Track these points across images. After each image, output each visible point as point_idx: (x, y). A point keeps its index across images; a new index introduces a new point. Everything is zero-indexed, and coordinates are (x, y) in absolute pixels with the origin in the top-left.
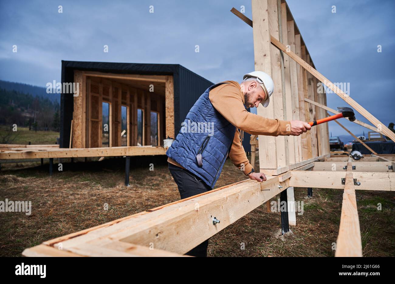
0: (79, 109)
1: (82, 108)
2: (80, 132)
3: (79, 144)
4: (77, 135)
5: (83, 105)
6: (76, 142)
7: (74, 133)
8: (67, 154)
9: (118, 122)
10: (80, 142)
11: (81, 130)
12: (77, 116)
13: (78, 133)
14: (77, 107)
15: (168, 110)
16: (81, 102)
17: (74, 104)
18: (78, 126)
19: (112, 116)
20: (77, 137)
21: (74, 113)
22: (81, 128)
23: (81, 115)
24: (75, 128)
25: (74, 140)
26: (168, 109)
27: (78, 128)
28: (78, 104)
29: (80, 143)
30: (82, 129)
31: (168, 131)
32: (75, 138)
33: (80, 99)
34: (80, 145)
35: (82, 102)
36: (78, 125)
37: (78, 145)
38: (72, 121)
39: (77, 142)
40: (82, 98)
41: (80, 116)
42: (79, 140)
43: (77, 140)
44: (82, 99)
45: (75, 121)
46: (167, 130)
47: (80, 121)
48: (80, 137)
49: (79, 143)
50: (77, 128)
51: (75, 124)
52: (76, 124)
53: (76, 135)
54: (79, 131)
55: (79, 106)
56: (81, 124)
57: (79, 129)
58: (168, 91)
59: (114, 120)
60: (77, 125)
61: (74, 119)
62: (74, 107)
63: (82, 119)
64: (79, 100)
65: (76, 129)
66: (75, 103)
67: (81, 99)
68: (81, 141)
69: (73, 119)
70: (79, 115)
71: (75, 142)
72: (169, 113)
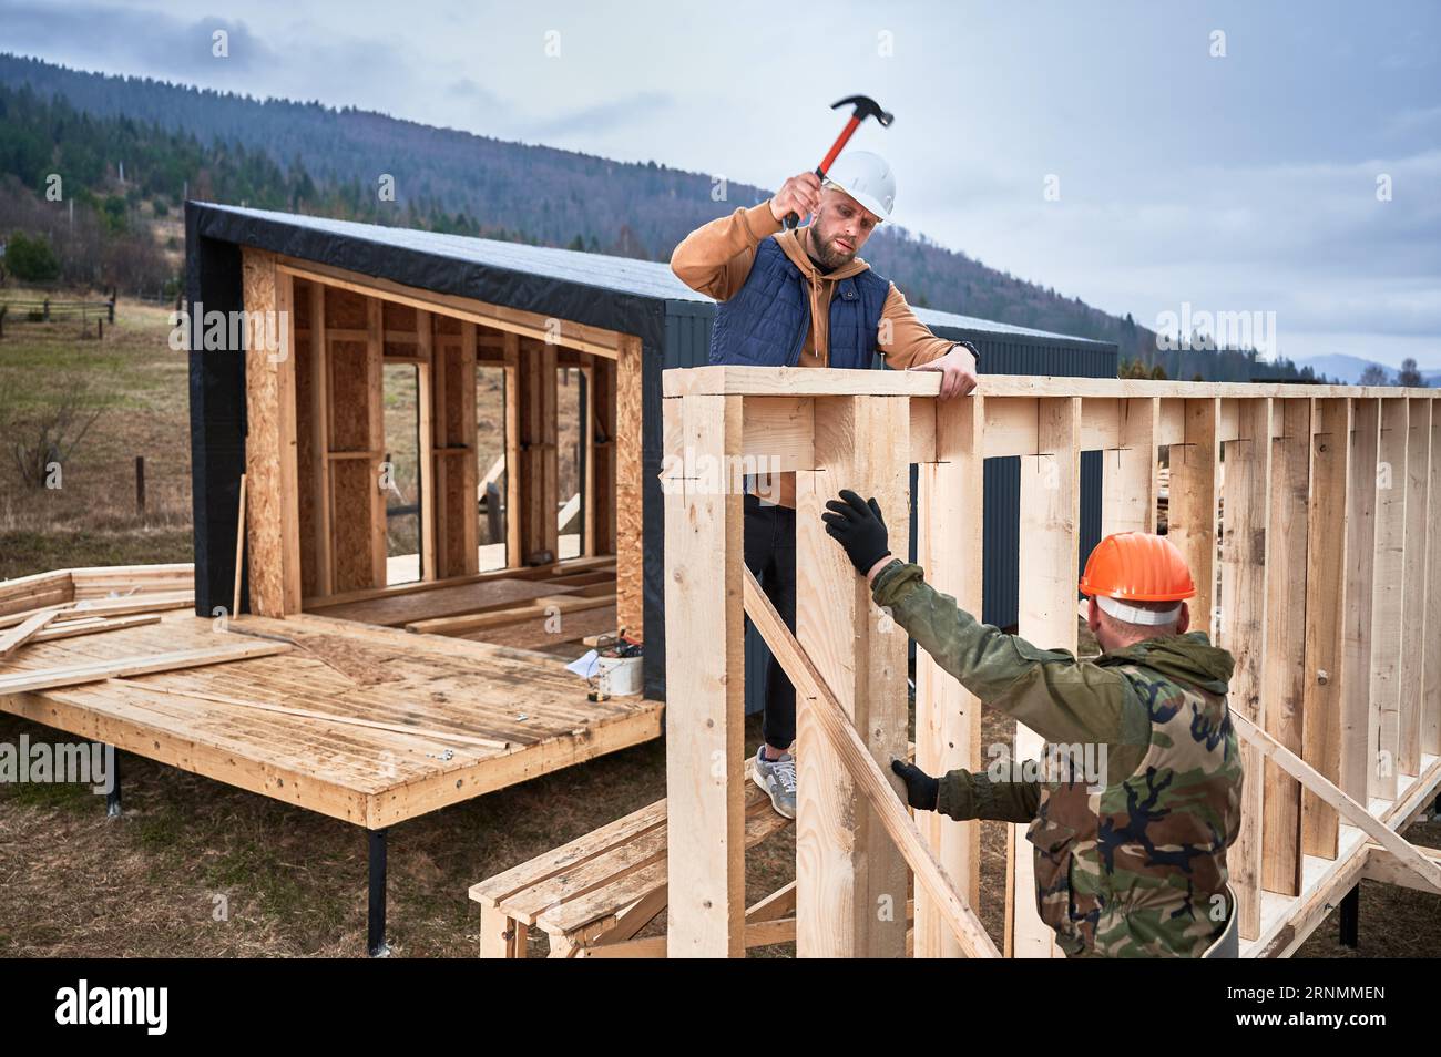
0: (269, 425)
1: (281, 425)
2: (274, 532)
3: (275, 586)
4: (265, 542)
5: (282, 409)
6: (262, 574)
7: (254, 533)
8: (157, 745)
9: (463, 446)
10: (277, 577)
11: (279, 525)
12: (261, 459)
13: (269, 535)
14: (259, 419)
15: (628, 500)
16: (273, 396)
17: (250, 401)
18: (268, 505)
19: (434, 421)
20: (265, 552)
21: (247, 440)
22: (279, 518)
23: (278, 456)
24: (255, 512)
25: (256, 562)
26: (627, 494)
27: (268, 513)
28: (263, 405)
29: (279, 585)
30: (281, 521)
31: (625, 599)
32: (257, 557)
33: (270, 383)
34: (277, 592)
35: (280, 398)
36: (266, 501)
37: (270, 589)
38: (243, 477)
39: (266, 575)
40: (278, 378)
41: (273, 463)
42: (271, 569)
43: (265, 568)
44: (276, 384)
45: (255, 477)
46: (623, 592)
47: (274, 482)
48: (277, 557)
49: (274, 580)
50: (263, 512)
51: (254, 493)
52: (261, 494)
53: (261, 545)
54: (273, 527)
55: (267, 415)
56: (278, 497)
57: (273, 520)
58: (629, 408)
59: (443, 441)
60: (264, 498)
61: (251, 469)
62: (250, 414)
63: (282, 476)
64: (265, 385)
65: (261, 517)
66: (254, 399)
67: (273, 384)
68: (281, 576)
69: (248, 472)
70: (270, 456)
71: (257, 574)
72: (631, 515)
